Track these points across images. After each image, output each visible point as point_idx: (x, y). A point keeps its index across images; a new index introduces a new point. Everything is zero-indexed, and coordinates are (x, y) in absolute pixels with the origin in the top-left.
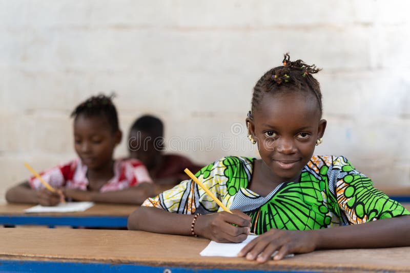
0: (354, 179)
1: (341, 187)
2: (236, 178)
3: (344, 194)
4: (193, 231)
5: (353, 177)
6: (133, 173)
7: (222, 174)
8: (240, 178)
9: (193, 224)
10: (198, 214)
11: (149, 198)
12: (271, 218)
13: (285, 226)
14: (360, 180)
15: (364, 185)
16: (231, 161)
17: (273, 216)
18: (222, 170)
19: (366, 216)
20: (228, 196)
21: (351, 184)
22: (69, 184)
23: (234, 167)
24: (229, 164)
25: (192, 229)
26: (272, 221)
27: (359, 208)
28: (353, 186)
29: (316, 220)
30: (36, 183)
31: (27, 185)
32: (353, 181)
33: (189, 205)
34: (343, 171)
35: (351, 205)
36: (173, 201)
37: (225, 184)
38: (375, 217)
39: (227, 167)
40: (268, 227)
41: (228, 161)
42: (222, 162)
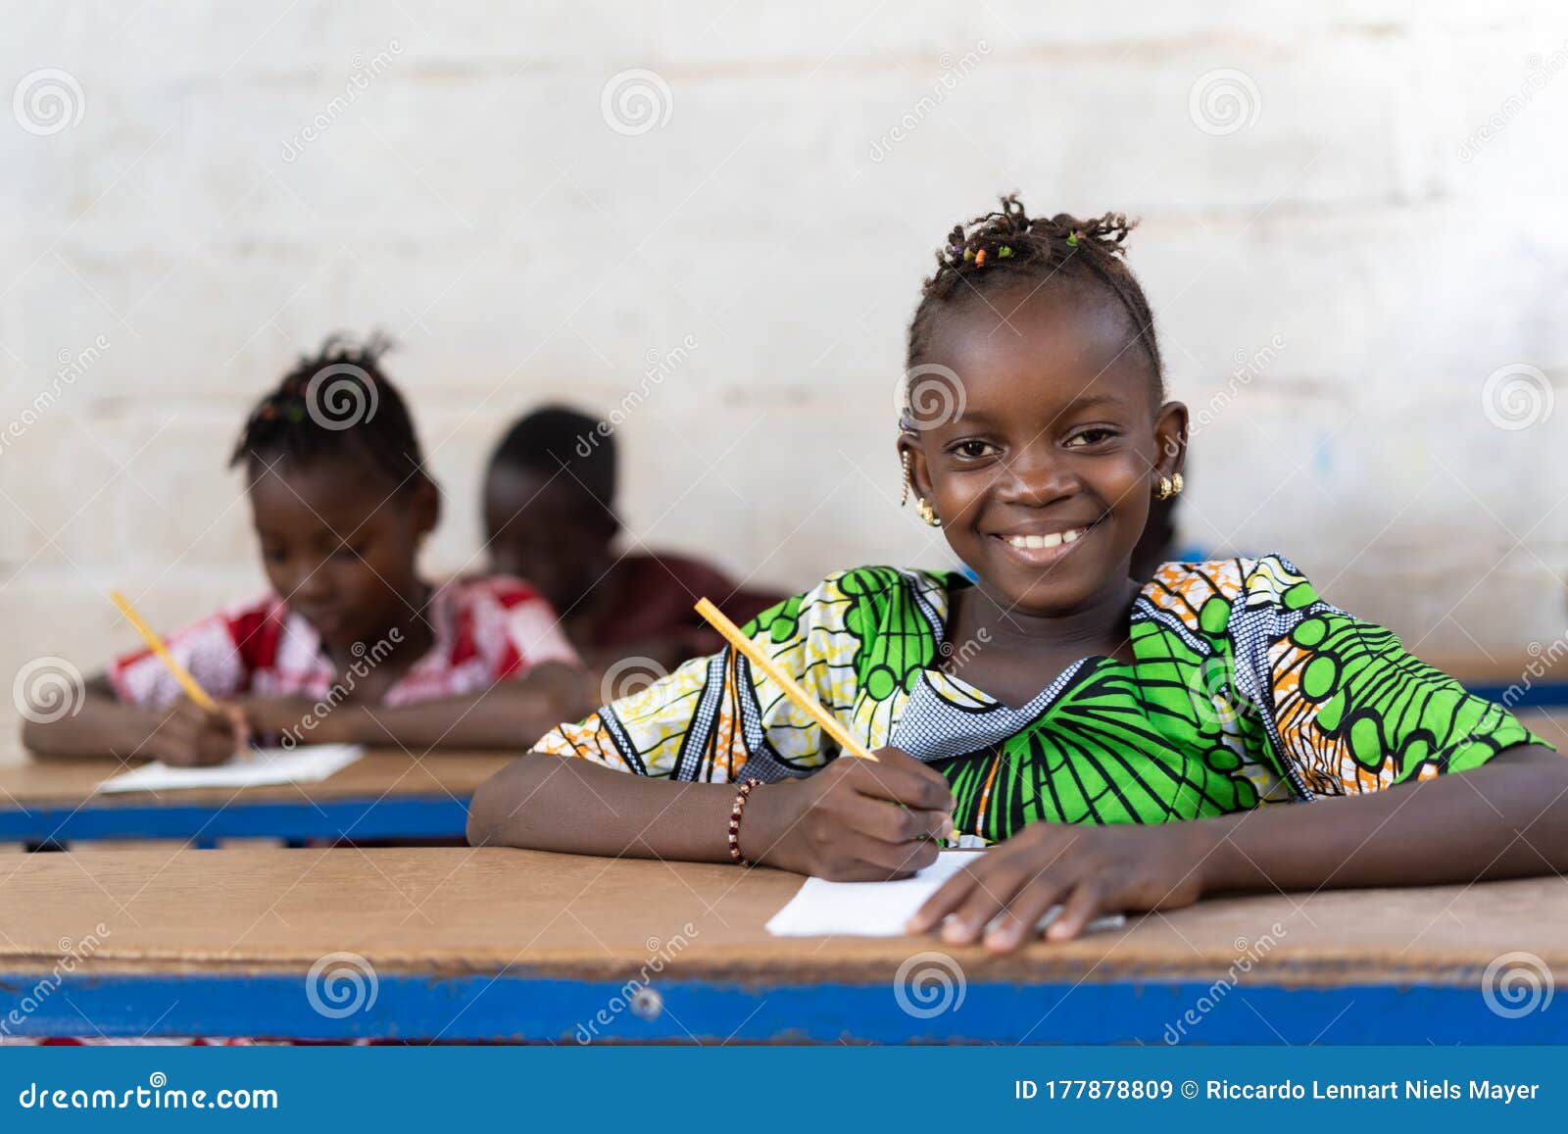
0: (1328, 627)
1: (1284, 665)
2: (888, 634)
3: (1301, 688)
4: (734, 845)
5: (1326, 622)
6: (504, 629)
7: (839, 625)
8: (903, 634)
9: (736, 818)
10: (753, 781)
11: (564, 726)
12: (1043, 778)
13: (1093, 812)
14: (1353, 631)
15: (1371, 647)
16: (870, 581)
17: (1049, 773)
18: (837, 611)
19: (1389, 759)
20: (869, 703)
21: (1322, 648)
22: (263, 681)
23: (879, 598)
24: (860, 591)
25: (731, 838)
26: (1045, 790)
27: (1364, 732)
28: (1330, 654)
29: (1208, 792)
30: (139, 681)
31: (102, 689)
32: (1326, 638)
33: (720, 740)
34: (1286, 610)
35: (1331, 725)
36: (663, 726)
37: (850, 662)
38: (1427, 761)
39: (854, 599)
40: (1030, 812)
41: (858, 579)
42: (834, 585)
